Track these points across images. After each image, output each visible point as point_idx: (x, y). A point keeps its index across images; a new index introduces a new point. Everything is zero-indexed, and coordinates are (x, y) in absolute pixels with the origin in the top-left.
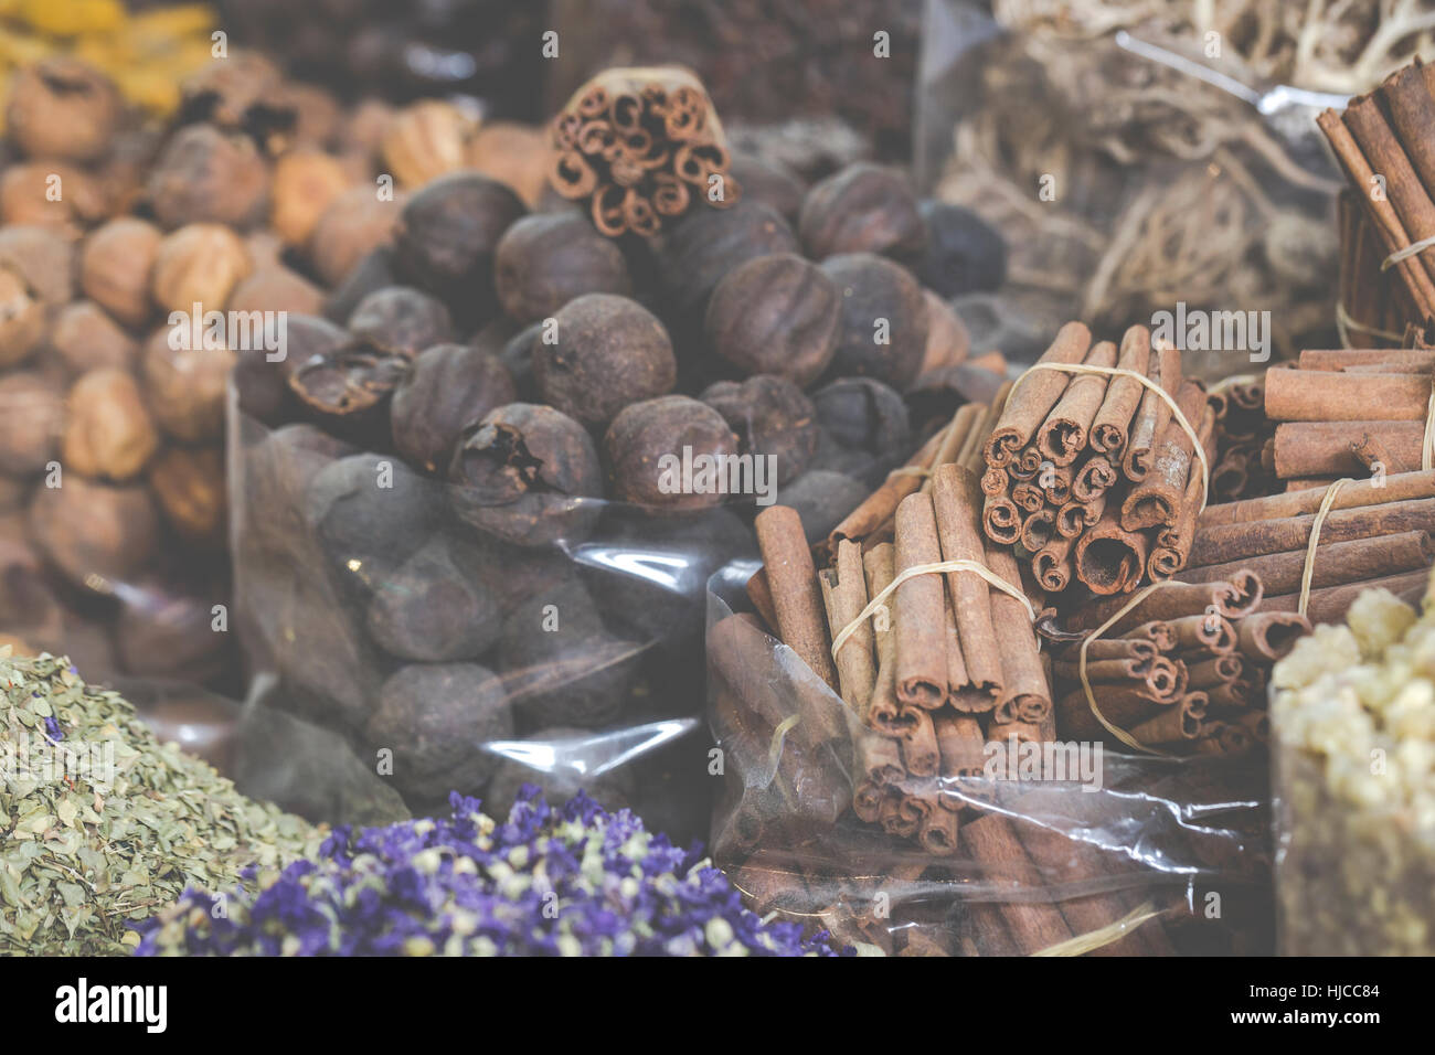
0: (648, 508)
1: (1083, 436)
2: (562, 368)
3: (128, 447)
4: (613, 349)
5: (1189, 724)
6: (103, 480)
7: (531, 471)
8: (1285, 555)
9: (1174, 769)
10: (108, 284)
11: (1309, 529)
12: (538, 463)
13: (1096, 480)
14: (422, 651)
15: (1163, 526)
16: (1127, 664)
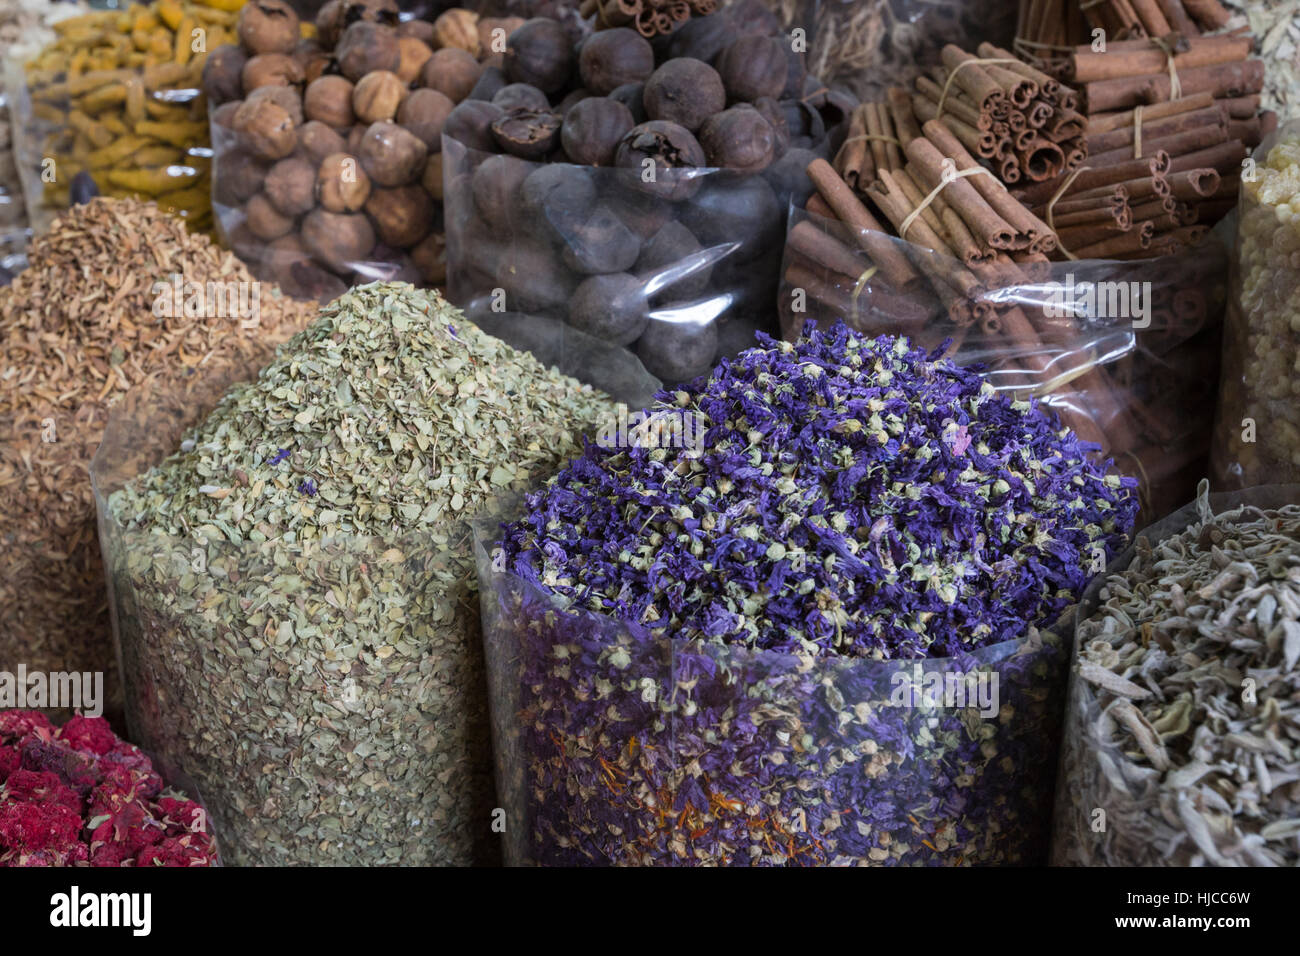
0: (738, 170)
1: (1036, 89)
2: (672, 99)
3: (357, 192)
4: (702, 84)
5: (1145, 240)
6: (347, 212)
7: (673, 156)
8: (1117, 151)
9: (1135, 267)
10: (325, 108)
11: (1132, 136)
12: (677, 151)
13: (1042, 114)
14: (604, 268)
15: (1079, 137)
16: (1111, 210)
